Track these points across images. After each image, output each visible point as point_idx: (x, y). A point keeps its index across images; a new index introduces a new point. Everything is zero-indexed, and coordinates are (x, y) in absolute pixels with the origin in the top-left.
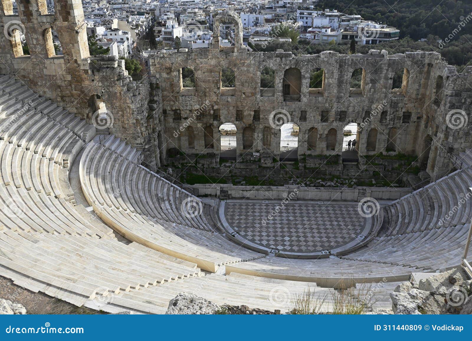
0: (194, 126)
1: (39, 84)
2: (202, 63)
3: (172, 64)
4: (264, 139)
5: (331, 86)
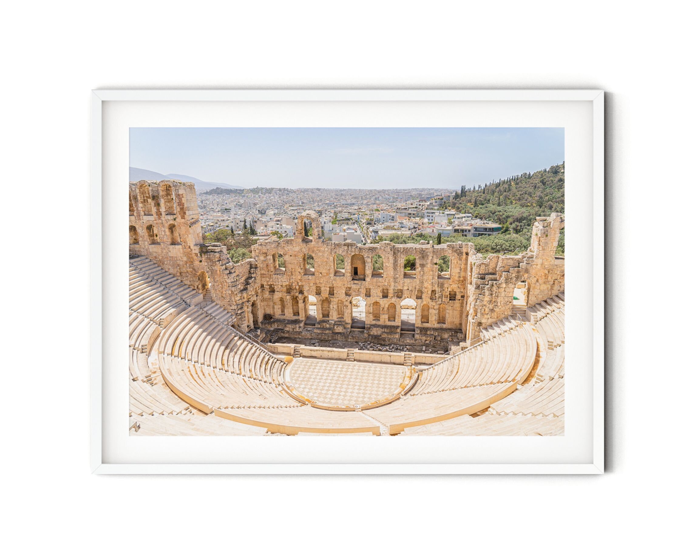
0: (284, 298)
1: (166, 263)
2: (288, 250)
3: (267, 250)
4: (338, 310)
5: (388, 269)
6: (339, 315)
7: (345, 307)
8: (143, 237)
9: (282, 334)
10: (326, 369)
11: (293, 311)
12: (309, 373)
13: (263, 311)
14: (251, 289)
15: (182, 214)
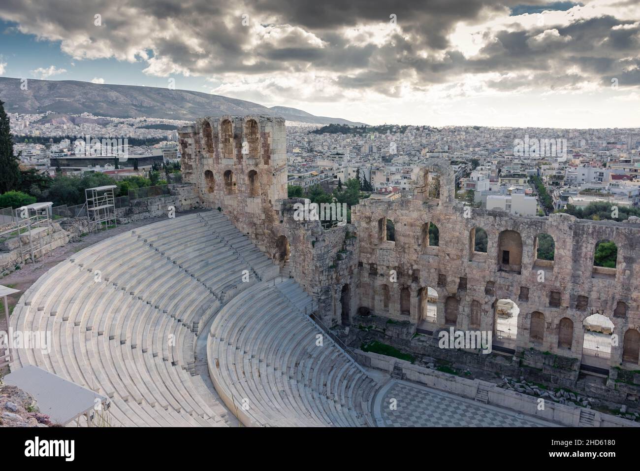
0: (390, 286)
1: (240, 220)
2: (402, 215)
3: (372, 213)
4: (472, 316)
5: (563, 259)
6: (472, 323)
7: (483, 314)
8: (219, 185)
9: (381, 340)
10: (438, 407)
11: (401, 307)
12: (411, 408)
13: (358, 302)
14: (344, 267)
15: (266, 158)
